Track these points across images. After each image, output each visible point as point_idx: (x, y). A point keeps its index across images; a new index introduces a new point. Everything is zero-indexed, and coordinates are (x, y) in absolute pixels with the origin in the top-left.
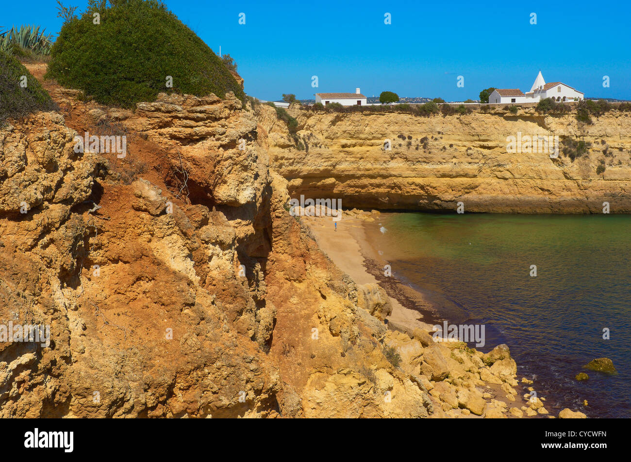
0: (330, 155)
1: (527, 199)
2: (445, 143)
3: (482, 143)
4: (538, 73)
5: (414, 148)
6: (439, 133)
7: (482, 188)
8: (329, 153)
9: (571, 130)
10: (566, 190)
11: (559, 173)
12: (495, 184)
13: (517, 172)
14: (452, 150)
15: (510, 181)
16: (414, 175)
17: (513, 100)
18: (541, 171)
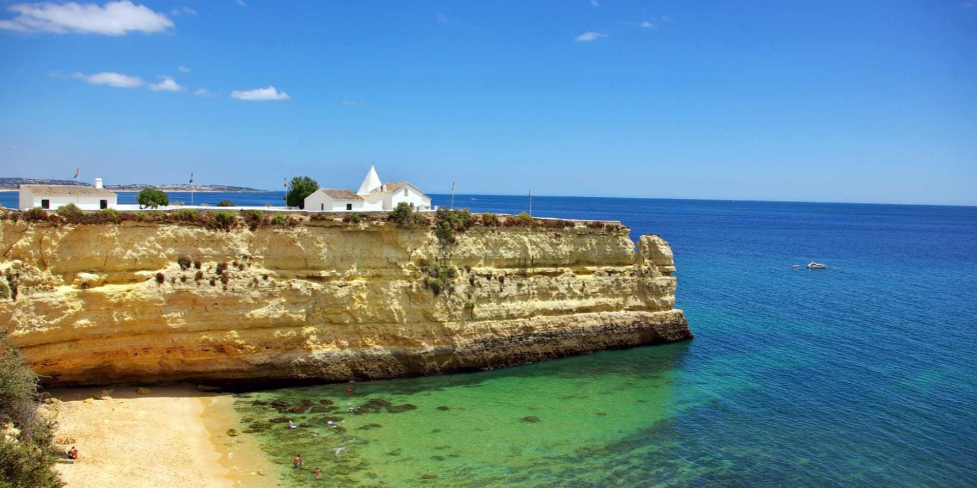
0: (61, 305)
1: (374, 353)
2: (256, 273)
3: (311, 273)
4: (370, 168)
5: (208, 282)
6: (245, 257)
7: (312, 341)
8: (60, 299)
9: (431, 251)
10: (428, 337)
11: (418, 313)
12: (329, 332)
13: (361, 314)
14: (266, 284)
15: (351, 328)
16: (206, 328)
17: (349, 207)
18: (394, 311)
